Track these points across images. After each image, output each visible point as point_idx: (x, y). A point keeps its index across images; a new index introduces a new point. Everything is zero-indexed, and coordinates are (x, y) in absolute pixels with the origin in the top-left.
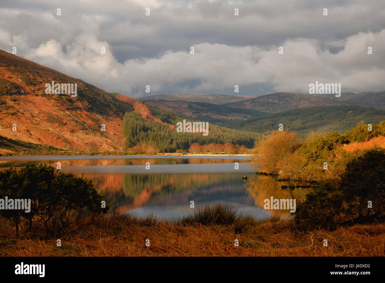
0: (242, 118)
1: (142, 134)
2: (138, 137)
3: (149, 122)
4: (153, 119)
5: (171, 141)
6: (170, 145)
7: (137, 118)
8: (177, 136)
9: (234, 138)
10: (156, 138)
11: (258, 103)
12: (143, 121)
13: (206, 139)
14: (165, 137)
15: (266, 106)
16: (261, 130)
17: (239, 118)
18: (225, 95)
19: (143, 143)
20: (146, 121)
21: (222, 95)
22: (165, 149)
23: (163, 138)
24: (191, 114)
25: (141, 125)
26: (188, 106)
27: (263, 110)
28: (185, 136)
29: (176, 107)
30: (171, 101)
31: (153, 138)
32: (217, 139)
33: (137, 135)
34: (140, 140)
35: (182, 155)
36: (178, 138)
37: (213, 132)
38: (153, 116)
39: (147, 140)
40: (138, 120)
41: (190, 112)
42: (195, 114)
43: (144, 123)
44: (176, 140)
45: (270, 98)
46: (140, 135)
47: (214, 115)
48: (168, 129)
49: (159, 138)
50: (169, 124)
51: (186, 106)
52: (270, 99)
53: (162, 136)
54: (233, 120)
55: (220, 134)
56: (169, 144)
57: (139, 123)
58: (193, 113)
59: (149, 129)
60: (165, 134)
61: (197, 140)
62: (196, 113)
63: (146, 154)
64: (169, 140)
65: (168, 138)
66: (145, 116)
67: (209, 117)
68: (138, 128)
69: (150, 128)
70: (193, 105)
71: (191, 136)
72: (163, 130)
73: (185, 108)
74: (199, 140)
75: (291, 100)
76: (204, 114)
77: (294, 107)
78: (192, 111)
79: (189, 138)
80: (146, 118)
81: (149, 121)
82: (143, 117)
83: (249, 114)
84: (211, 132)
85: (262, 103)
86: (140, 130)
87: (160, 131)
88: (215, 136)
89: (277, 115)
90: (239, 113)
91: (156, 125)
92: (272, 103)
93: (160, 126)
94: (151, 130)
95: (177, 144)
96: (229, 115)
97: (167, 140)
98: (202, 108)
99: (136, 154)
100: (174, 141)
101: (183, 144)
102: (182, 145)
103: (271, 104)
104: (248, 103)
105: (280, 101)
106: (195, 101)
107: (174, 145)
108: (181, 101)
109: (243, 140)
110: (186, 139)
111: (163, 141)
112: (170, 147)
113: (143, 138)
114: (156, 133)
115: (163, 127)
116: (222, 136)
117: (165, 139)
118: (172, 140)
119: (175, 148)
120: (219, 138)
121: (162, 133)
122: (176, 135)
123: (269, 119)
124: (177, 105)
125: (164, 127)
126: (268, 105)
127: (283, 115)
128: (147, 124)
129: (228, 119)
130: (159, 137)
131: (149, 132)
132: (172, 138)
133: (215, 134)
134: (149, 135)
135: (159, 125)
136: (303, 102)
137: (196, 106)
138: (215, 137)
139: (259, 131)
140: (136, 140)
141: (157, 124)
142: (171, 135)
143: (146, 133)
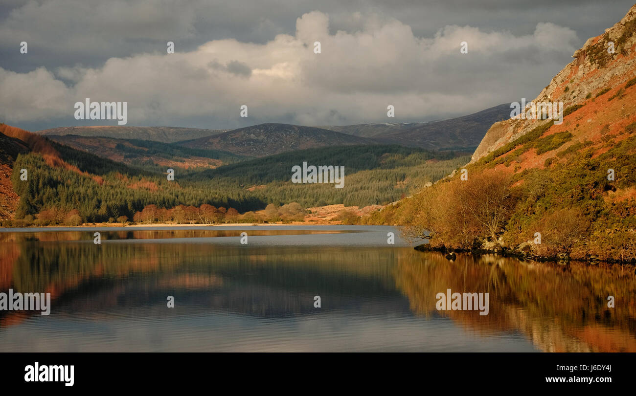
0: (206, 166)
1: (48, 191)
2: (42, 197)
3: (59, 171)
4: (64, 167)
5: (97, 203)
6: (96, 210)
7: (38, 165)
8: (108, 195)
9: (202, 198)
10: (71, 199)
11: (232, 140)
12: (49, 169)
13: (156, 200)
14: (88, 196)
15: (246, 145)
16: (242, 185)
17: (202, 165)
18: (176, 128)
19: (51, 207)
20: (53, 170)
21: (171, 128)
22: (87, 217)
23: (83, 199)
24: (123, 159)
25: (46, 176)
26: (116, 145)
27: (240, 152)
28: (121, 194)
29: (96, 147)
30: (86, 138)
31: (67, 197)
32: (175, 200)
33: (38, 194)
34: (44, 201)
35: (128, 226)
36: (110, 198)
37: (167, 188)
38: (64, 161)
39: (57, 202)
40: (40, 168)
41: (121, 155)
42: (129, 159)
43: (49, 173)
44: (106, 201)
45: (251, 133)
46: (44, 194)
47: (161, 160)
48: (91, 183)
49: (77, 198)
50: (92, 174)
51: (113, 146)
52: (252, 135)
53: (82, 195)
54: (192, 168)
55: (178, 192)
56: (94, 209)
57: (41, 173)
58: (126, 157)
59: (59, 183)
60: (86, 191)
61: (142, 201)
62: (130, 157)
63: (64, 225)
64: (94, 202)
65: (92, 199)
66: (52, 161)
67: (153, 164)
68: (41, 182)
69: (62, 181)
70: (126, 144)
71: (130, 195)
72: (83, 185)
73: (111, 149)
74: (145, 201)
75: (286, 136)
76: (145, 159)
77: (291, 147)
78: (124, 154)
79: (128, 198)
80: (52, 166)
81: (58, 169)
82: (47, 163)
83: (218, 159)
84: (163, 188)
85: (238, 141)
86: (44, 185)
87: (79, 186)
88: (170, 194)
89: (267, 159)
90: (202, 158)
91: (71, 176)
92: (255, 141)
93: (77, 177)
94: (63, 184)
95: (108, 208)
96: (186, 160)
97: (90, 201)
98: (141, 148)
99: (47, 225)
100: (103, 203)
101: (117, 208)
102: (117, 210)
103: (253, 141)
104: (216, 141)
105: (268, 137)
106: (127, 138)
107: (103, 211)
108: (105, 137)
109: (217, 200)
110: (123, 199)
111: (84, 204)
112: (96, 213)
113: (49, 199)
114: (71, 189)
115: (82, 180)
116: (182, 194)
117: (87, 200)
118: (100, 202)
119: (105, 214)
120: (178, 198)
121: (82, 190)
122: (106, 193)
123: (255, 167)
124: (98, 144)
125: (84, 179)
126: (249, 145)
127: (278, 160)
128: (56, 175)
129: (184, 167)
130: (77, 196)
131: (60, 188)
132: (99, 198)
133: (170, 190)
134: (60, 193)
135: (75, 176)
136: (306, 138)
137: (131, 146)
138: (171, 196)
139: (238, 186)
140: (38, 201)
141: (72, 174)
142: (97, 194)
143: (55, 190)
